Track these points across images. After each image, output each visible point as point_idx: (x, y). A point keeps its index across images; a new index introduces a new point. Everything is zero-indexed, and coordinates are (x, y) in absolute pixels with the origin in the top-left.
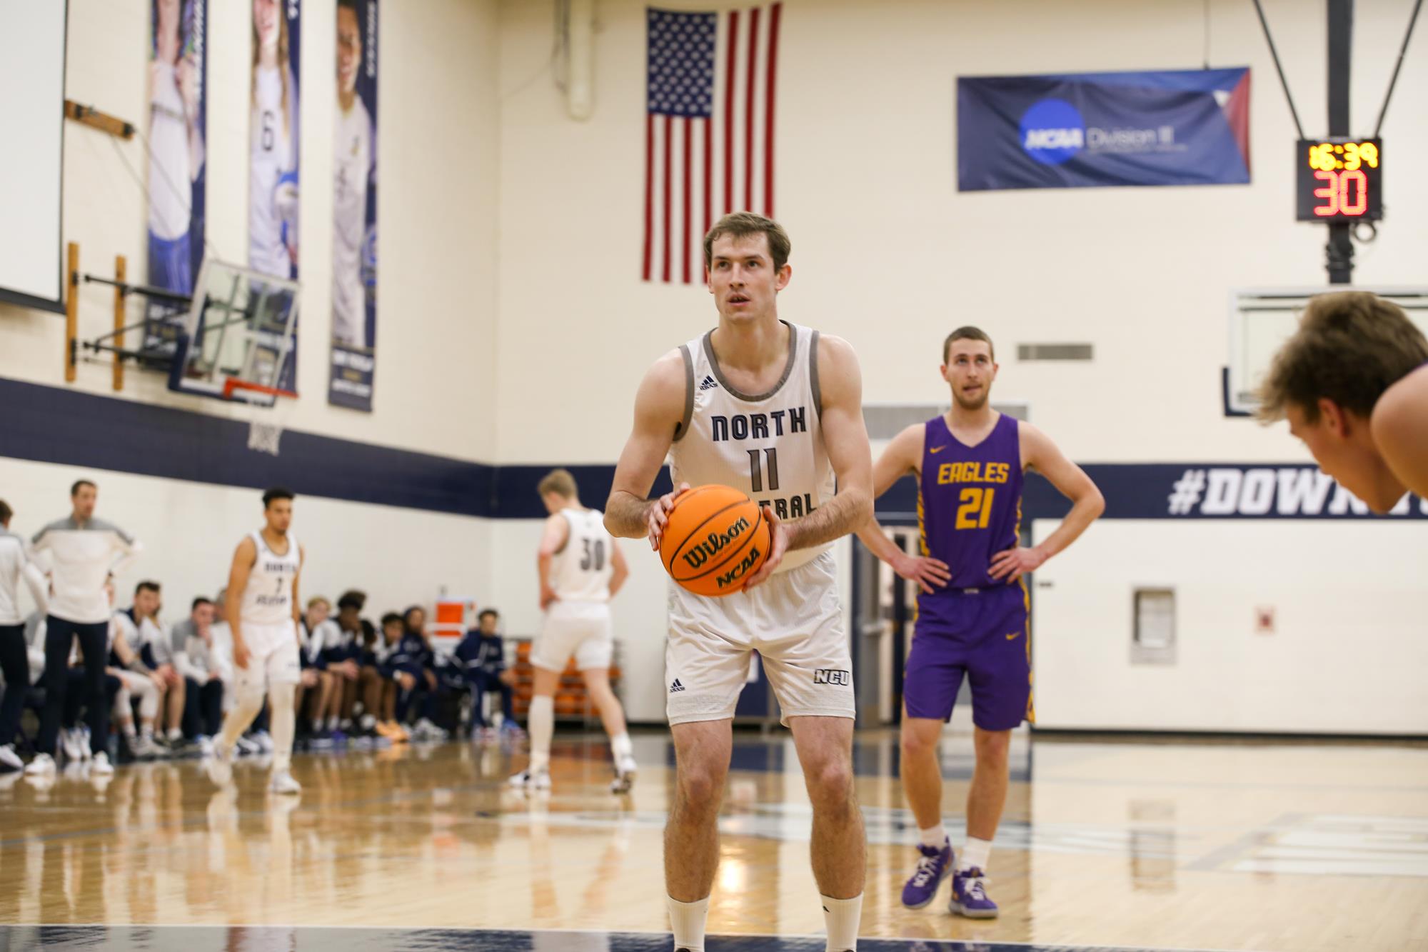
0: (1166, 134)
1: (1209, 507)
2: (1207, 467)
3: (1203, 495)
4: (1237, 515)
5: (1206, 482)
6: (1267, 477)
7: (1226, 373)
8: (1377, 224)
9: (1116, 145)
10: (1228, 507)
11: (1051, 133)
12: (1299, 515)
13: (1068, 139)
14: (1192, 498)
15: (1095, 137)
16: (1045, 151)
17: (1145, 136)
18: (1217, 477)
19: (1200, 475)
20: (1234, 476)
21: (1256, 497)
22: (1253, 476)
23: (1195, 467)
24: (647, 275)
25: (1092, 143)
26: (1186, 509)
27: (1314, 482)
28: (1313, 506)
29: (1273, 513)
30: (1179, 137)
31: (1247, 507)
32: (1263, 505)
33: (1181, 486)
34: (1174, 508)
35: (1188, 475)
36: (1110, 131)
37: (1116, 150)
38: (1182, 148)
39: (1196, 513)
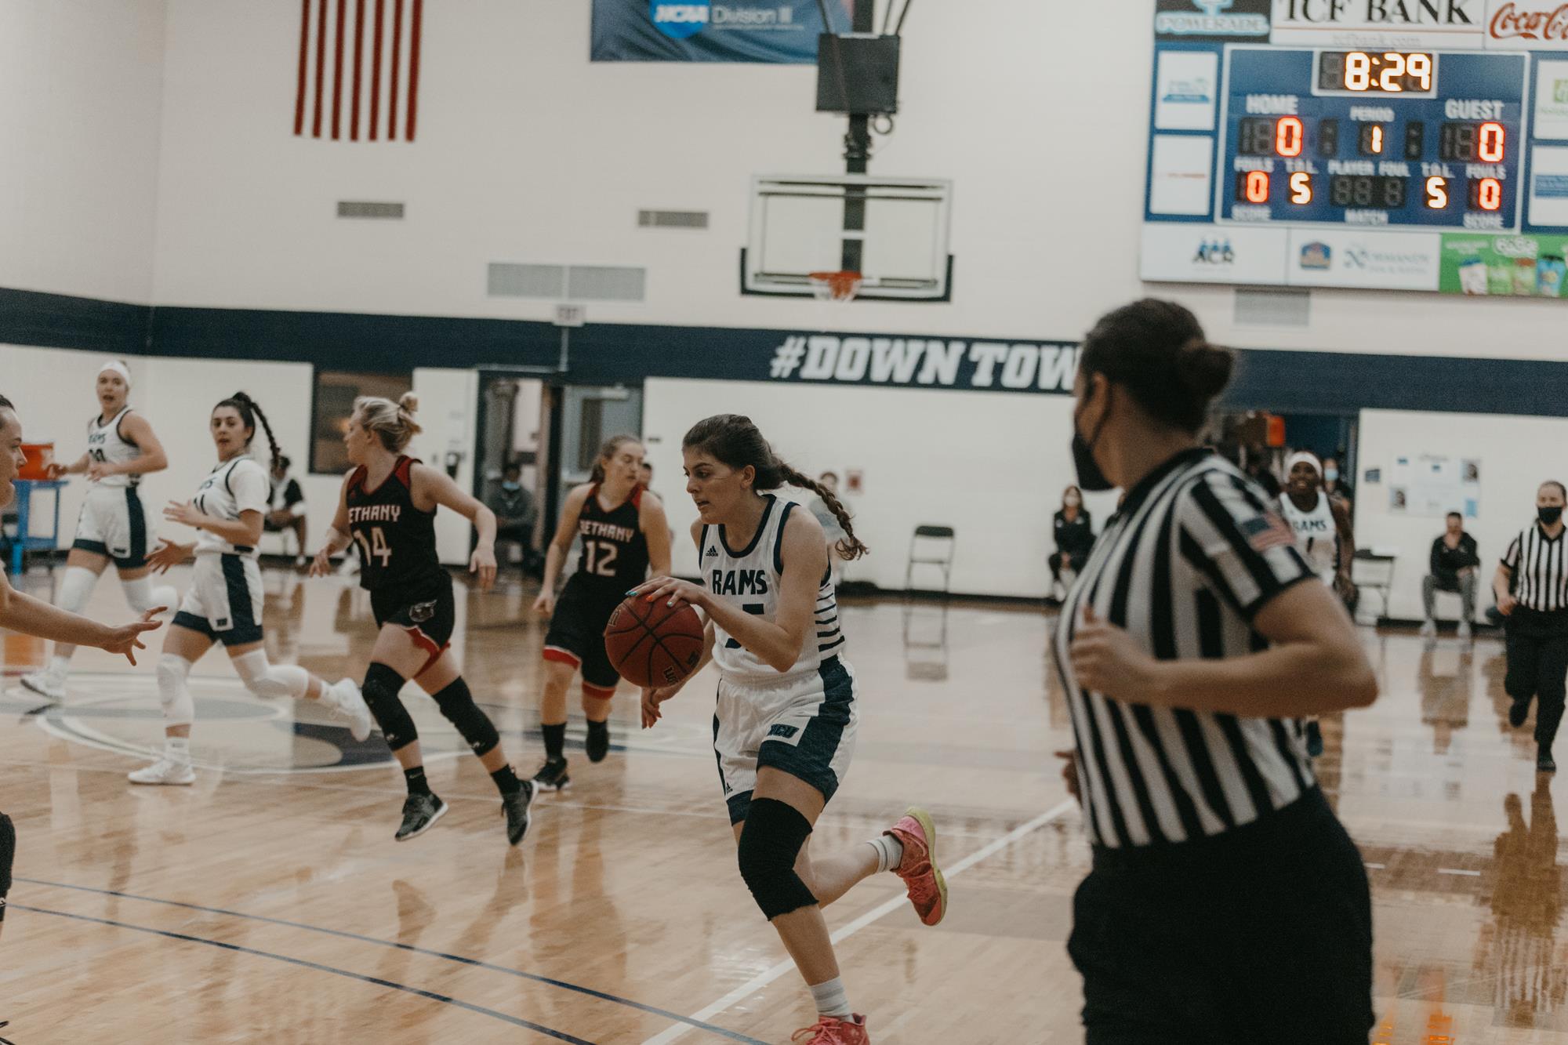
0: (786, 13)
1: (806, 373)
2: (808, 334)
3: (802, 360)
4: (833, 381)
5: (806, 347)
6: (862, 346)
7: (744, 252)
8: (894, 117)
9: (738, 23)
10: (825, 373)
11: (679, 8)
12: (890, 383)
13: (696, 15)
14: (794, 363)
15: (720, 13)
16: (672, 24)
17: (767, 15)
18: (816, 344)
19: (802, 341)
20: (832, 344)
21: (851, 365)
22: (850, 344)
23: (797, 334)
24: (298, 129)
25: (716, 20)
26: (786, 374)
27: (906, 353)
28: (903, 374)
29: (866, 381)
30: (797, 17)
31: (843, 373)
32: (857, 373)
33: (782, 351)
34: (775, 373)
35: (791, 341)
36: (734, 9)
37: (738, 27)
38: (800, 27)
39: (795, 377)
